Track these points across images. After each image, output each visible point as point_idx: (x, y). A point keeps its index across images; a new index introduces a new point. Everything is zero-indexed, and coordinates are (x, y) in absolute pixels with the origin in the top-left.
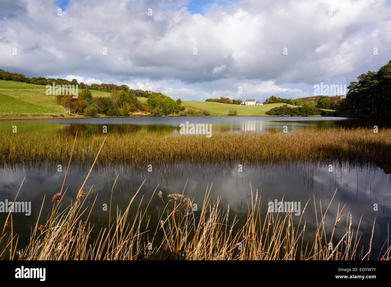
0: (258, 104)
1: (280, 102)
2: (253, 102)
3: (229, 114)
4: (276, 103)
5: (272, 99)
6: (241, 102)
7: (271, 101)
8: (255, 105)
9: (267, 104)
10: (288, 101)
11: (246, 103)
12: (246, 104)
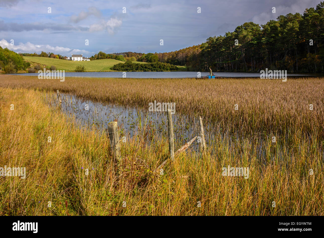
0: (85, 60)
1: (108, 58)
2: (80, 58)
3: (77, 70)
4: (105, 59)
5: (101, 55)
6: (66, 57)
7: (100, 56)
8: (83, 61)
9: (96, 60)
10: (116, 57)
11: (73, 58)
12: (72, 60)
